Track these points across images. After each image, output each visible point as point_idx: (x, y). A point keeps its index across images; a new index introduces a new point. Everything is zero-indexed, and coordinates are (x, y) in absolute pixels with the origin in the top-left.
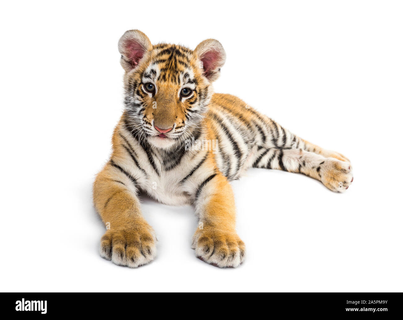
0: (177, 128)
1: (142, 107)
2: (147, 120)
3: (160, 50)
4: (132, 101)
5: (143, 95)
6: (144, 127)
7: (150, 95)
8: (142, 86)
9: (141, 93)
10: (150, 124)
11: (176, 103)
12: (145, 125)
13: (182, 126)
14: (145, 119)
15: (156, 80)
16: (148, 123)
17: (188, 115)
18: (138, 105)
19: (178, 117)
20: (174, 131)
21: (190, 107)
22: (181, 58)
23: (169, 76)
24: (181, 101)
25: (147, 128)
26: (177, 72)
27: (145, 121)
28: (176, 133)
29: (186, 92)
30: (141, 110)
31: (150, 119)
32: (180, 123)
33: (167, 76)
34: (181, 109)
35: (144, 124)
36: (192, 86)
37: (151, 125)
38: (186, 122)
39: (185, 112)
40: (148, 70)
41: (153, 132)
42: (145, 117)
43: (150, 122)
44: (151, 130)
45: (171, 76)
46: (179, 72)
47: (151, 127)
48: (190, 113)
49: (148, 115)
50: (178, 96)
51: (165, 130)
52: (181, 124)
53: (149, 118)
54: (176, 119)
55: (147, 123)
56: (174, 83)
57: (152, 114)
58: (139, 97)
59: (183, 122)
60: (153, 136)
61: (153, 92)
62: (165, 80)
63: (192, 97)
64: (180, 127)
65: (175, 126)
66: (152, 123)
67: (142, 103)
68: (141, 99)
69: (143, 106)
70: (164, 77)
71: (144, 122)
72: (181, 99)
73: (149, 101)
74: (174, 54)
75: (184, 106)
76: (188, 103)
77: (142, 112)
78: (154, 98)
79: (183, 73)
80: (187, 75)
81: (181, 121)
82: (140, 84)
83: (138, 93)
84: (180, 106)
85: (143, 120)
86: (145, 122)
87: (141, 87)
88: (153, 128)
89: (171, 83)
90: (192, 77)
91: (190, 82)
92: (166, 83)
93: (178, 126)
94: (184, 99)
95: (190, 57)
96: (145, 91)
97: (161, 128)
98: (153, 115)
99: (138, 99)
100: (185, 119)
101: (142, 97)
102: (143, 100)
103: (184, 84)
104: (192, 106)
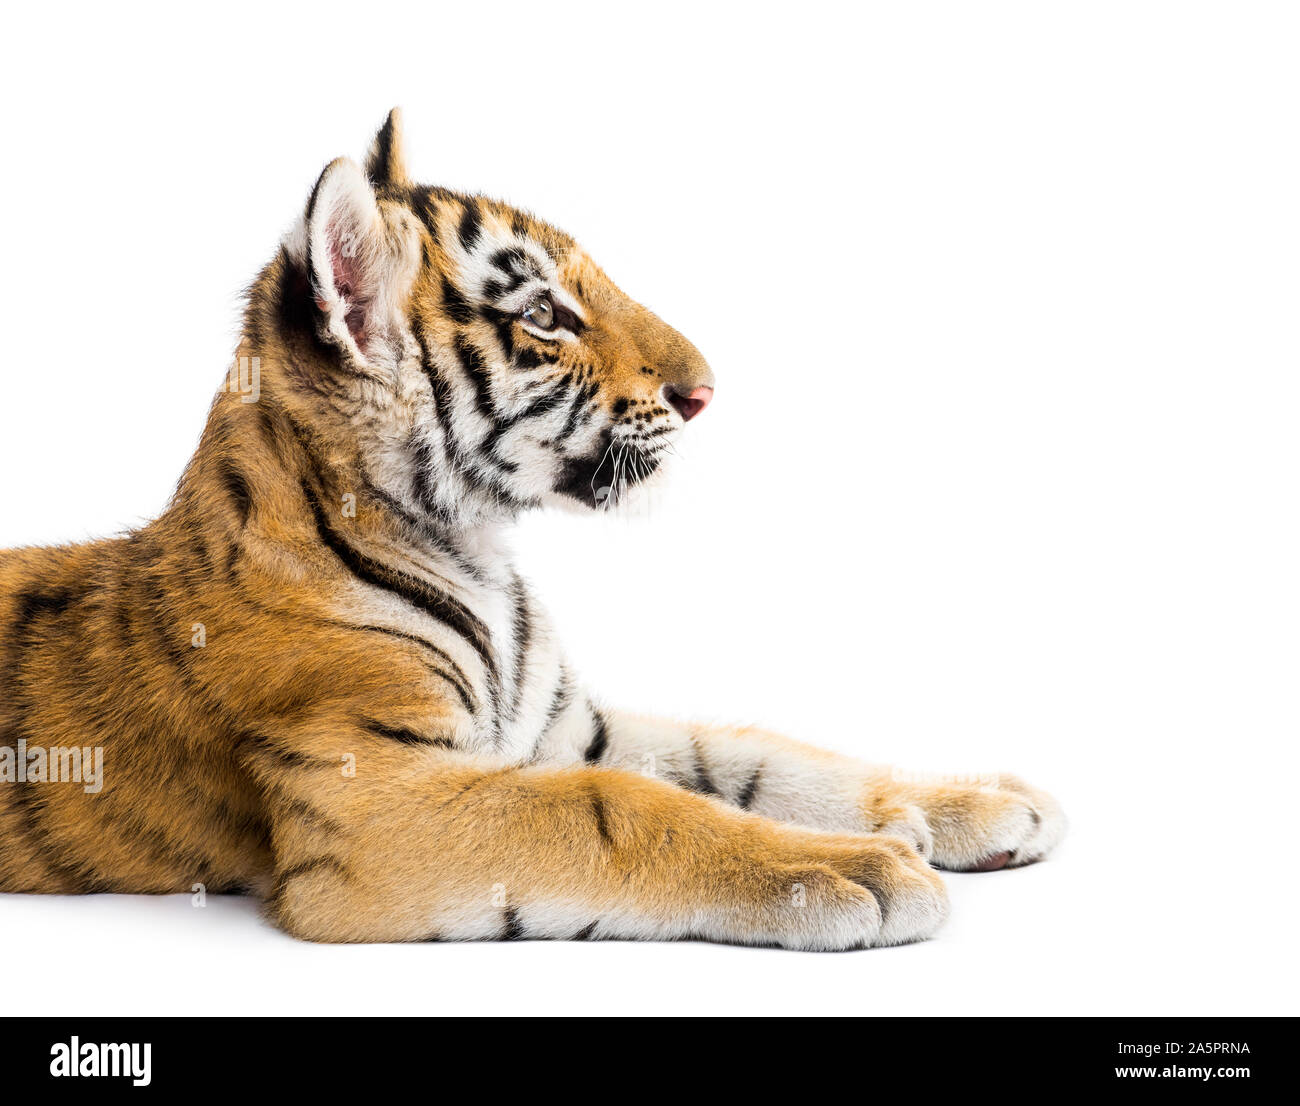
10: (659, 412)
12: (649, 428)
14: (631, 413)
16: (653, 414)
35: (640, 427)
37: (667, 412)
55: (648, 417)
67: (566, 380)
71: (635, 422)
85: (628, 421)
86: (643, 421)
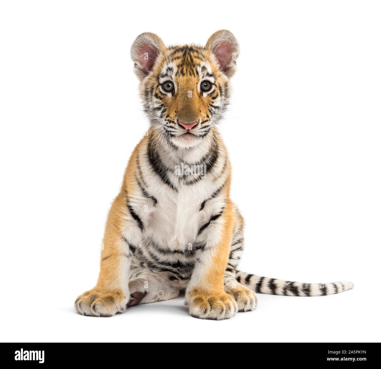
0: (202, 123)
1: (163, 109)
2: (170, 119)
3: (172, 51)
4: (151, 107)
5: (162, 96)
6: (168, 126)
7: (169, 95)
8: (160, 87)
9: (159, 95)
11: (197, 97)
13: (207, 120)
15: (173, 76)
17: (212, 110)
18: (159, 109)
19: (202, 111)
20: (200, 126)
21: (213, 102)
22: (196, 54)
23: (187, 70)
24: (202, 95)
25: (171, 127)
26: (194, 66)
27: (168, 120)
28: (202, 128)
29: (206, 86)
30: (163, 112)
31: (174, 117)
32: (204, 117)
33: (185, 71)
34: (203, 104)
36: (212, 80)
38: (210, 116)
39: (209, 107)
40: (164, 71)
41: (178, 131)
42: (168, 116)
43: (173, 120)
44: (175, 128)
45: (189, 69)
46: (196, 66)
47: (175, 126)
48: (213, 109)
49: (170, 114)
50: (199, 90)
51: (190, 124)
52: (206, 119)
53: (172, 117)
54: (200, 113)
56: (193, 76)
57: (174, 112)
58: (158, 100)
59: (208, 116)
60: (178, 135)
61: (172, 91)
62: (183, 75)
63: (214, 91)
64: (206, 121)
65: (201, 122)
66: (176, 121)
68: (161, 101)
69: (164, 107)
70: (182, 72)
72: (201, 94)
73: (170, 101)
74: (188, 51)
75: (206, 101)
76: (210, 98)
77: (164, 114)
78: (174, 96)
79: (200, 65)
80: (204, 68)
81: (205, 115)
82: (157, 87)
83: (156, 96)
84: (202, 101)
87: (159, 89)
88: (177, 126)
89: (190, 76)
90: (210, 71)
91: (208, 75)
92: (185, 78)
93: (203, 121)
94: (205, 95)
95: (205, 53)
96: (163, 92)
97: (186, 123)
98: (176, 112)
99: (157, 103)
100: (209, 113)
101: (161, 99)
102: (163, 101)
103: (203, 77)
104: (214, 101)
